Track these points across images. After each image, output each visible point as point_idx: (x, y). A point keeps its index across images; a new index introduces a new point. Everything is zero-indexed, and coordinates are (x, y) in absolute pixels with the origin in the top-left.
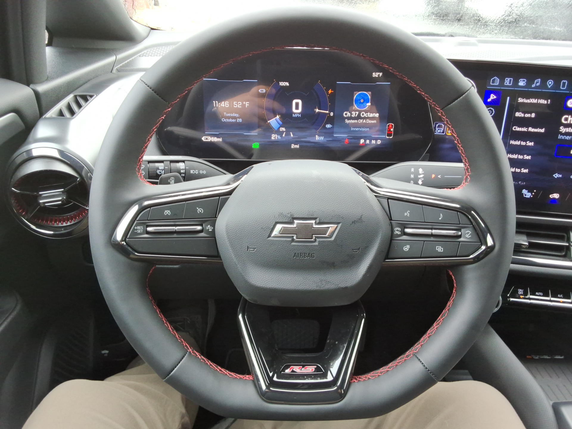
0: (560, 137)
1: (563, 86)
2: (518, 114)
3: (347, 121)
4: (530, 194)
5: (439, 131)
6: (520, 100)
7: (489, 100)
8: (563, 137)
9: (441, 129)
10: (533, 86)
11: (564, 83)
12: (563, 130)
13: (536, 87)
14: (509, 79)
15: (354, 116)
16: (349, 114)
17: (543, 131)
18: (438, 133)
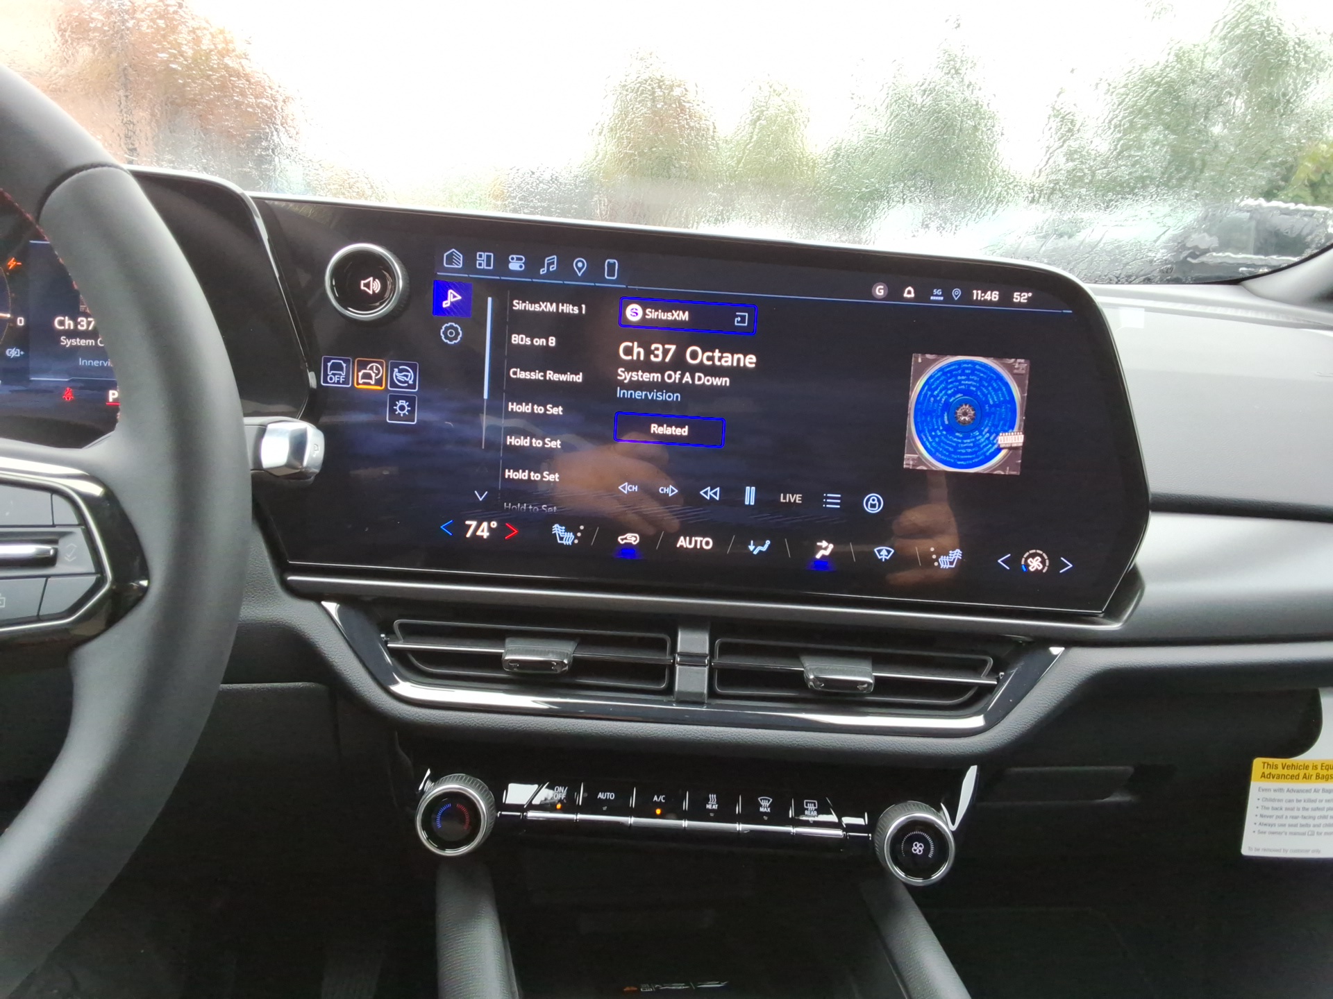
0: (620, 393)
1: (611, 273)
2: (516, 339)
3: (66, 342)
4: (571, 535)
5: (335, 379)
6: (518, 305)
7: (446, 304)
8: (628, 394)
9: (340, 375)
10: (543, 271)
11: (611, 266)
12: (624, 376)
13: (549, 275)
14: (484, 255)
15: (85, 328)
16: (69, 323)
17: (579, 378)
18: (334, 383)
